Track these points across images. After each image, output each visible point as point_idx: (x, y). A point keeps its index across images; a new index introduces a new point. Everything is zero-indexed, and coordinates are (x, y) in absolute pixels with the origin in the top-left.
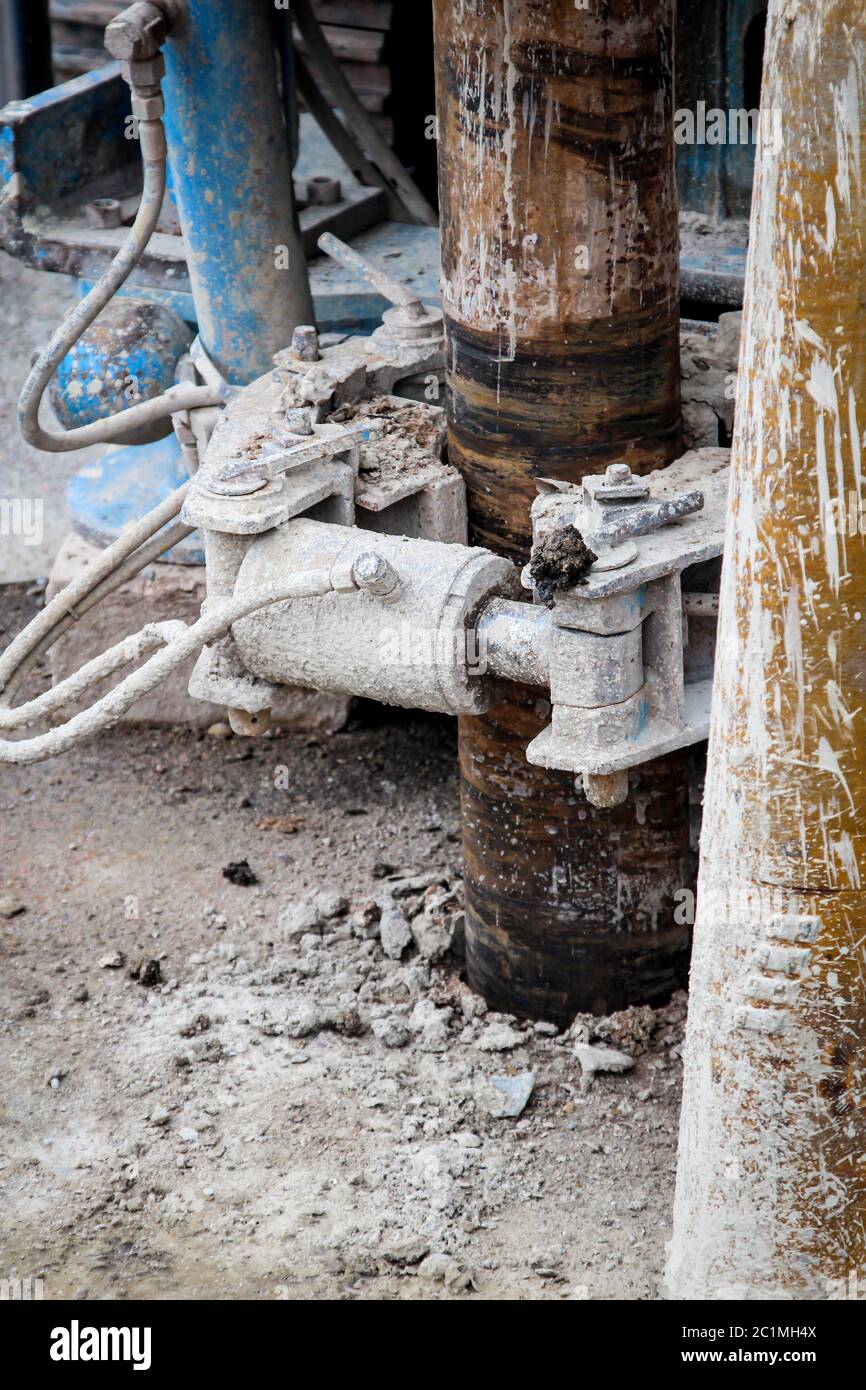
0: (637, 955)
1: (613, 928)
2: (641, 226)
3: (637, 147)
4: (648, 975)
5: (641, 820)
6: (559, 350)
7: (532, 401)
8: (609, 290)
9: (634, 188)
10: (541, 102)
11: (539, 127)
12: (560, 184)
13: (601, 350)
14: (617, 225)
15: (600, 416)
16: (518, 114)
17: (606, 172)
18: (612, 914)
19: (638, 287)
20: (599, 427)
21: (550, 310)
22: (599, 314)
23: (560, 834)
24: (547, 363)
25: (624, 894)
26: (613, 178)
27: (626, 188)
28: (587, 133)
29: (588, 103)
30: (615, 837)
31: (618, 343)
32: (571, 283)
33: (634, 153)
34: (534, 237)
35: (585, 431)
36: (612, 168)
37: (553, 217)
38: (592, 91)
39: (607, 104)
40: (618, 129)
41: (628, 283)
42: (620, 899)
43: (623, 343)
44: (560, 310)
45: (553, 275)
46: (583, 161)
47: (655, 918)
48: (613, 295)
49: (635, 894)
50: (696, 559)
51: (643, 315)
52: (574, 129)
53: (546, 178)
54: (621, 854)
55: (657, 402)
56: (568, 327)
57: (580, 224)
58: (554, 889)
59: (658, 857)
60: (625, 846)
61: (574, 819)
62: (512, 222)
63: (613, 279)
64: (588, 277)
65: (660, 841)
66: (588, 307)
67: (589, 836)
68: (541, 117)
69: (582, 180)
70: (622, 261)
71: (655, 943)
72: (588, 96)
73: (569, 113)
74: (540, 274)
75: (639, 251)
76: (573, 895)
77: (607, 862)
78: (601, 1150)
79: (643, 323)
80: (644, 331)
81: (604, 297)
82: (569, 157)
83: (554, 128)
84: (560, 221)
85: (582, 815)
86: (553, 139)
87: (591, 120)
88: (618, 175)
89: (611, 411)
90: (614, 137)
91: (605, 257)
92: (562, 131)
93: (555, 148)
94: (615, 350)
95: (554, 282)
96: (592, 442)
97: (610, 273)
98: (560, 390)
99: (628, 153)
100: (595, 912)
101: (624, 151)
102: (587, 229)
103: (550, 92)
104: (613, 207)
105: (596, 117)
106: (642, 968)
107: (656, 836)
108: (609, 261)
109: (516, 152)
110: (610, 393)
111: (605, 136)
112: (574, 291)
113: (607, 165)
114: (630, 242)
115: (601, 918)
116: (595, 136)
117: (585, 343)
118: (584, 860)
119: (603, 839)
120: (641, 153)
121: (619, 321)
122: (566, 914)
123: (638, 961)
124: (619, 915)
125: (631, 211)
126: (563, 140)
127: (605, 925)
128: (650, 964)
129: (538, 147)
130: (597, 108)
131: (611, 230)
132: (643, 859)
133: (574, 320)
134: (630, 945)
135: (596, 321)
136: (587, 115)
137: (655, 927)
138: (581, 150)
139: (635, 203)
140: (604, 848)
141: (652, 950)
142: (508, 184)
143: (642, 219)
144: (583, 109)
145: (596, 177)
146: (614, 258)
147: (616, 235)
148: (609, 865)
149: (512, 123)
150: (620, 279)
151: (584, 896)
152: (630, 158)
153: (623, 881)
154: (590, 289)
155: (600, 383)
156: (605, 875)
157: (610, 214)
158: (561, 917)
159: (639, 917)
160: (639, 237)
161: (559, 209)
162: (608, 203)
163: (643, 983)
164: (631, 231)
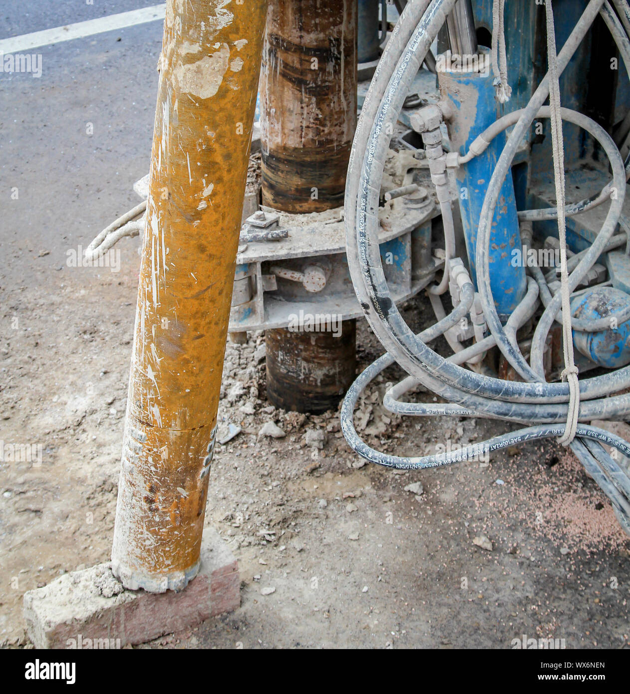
0: (310, 393)
1: (300, 381)
2: (317, 115)
3: (315, 83)
4: (316, 402)
5: (313, 343)
6: (282, 156)
7: (273, 173)
8: (301, 137)
9: (314, 99)
10: (277, 59)
11: (276, 68)
12: (283, 92)
13: (299, 160)
14: (305, 112)
15: (297, 185)
16: (269, 60)
17: (301, 91)
18: (300, 376)
19: (316, 138)
20: (297, 190)
21: (279, 140)
22: (297, 146)
23: (281, 339)
24: (279, 160)
25: (305, 369)
26: (303, 94)
27: (310, 99)
28: (292, 74)
29: (293, 62)
30: (301, 347)
31: (305, 159)
32: (286, 131)
33: (314, 85)
34: (274, 110)
35: (291, 190)
36: (303, 90)
37: (280, 104)
38: (295, 58)
39: (301, 65)
40: (306, 75)
41: (310, 136)
42: (303, 371)
43: (308, 159)
44: (282, 141)
45: (280, 127)
46: (291, 85)
47: (319, 381)
48: (303, 139)
49: (309, 370)
50: (268, 259)
51: (318, 150)
52: (288, 72)
53: (278, 88)
54: (304, 354)
55: (325, 185)
56: (285, 148)
57: (289, 109)
58: (279, 360)
59: (321, 358)
60: (306, 351)
61: (286, 336)
62: (268, 102)
63: (303, 134)
64: (292, 130)
65: (323, 352)
66: (293, 142)
67: (291, 344)
68: (276, 64)
69: (290, 92)
70: (308, 127)
71: (319, 390)
72: (294, 59)
73: (286, 65)
74: (276, 125)
75: (316, 124)
76: (285, 364)
77: (298, 355)
78: (236, 468)
79: (318, 153)
80: (318, 156)
81: (299, 140)
82: (287, 83)
83: (281, 69)
84: (282, 106)
85: (289, 335)
86: (280, 73)
87: (294, 70)
88: (306, 93)
89: (302, 184)
90: (304, 78)
91: (300, 124)
92: (284, 71)
93: (281, 77)
94: (304, 161)
95: (280, 129)
96: (294, 195)
97: (302, 131)
98: (282, 172)
99: (311, 85)
100: (293, 372)
101: (309, 84)
102: (292, 111)
103: (279, 55)
104: (304, 105)
105: (297, 69)
106: (312, 398)
107: (320, 350)
108: (301, 126)
109: (269, 75)
110: (301, 177)
111: (300, 77)
112: (287, 135)
113: (301, 88)
114: (312, 120)
115: (295, 375)
116: (296, 76)
117: (291, 156)
118: (289, 352)
119: (296, 347)
120: (317, 86)
121: (305, 150)
122: (283, 370)
123: (311, 395)
124: (302, 376)
125: (312, 108)
126: (284, 75)
127: (297, 378)
128: (316, 398)
129: (275, 76)
130: (297, 65)
131: (302, 114)
132: (314, 358)
133: (287, 146)
134: (307, 388)
135: (295, 149)
136: (293, 67)
137: (319, 384)
138: (290, 80)
139: (314, 105)
140: (297, 350)
141: (317, 393)
142: (267, 87)
143: (318, 112)
144: (291, 64)
145: (296, 92)
146: (304, 125)
147: (305, 116)
148: (298, 357)
149: (268, 63)
150: (307, 134)
151: (289, 365)
152: (312, 87)
153: (304, 364)
154: (293, 135)
155: (297, 172)
156: (297, 360)
157: (302, 108)
158: (281, 370)
159: (311, 379)
160: (317, 119)
161: (282, 101)
162: (301, 103)
163: (312, 404)
164: (312, 115)
